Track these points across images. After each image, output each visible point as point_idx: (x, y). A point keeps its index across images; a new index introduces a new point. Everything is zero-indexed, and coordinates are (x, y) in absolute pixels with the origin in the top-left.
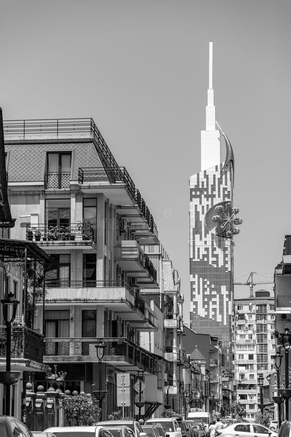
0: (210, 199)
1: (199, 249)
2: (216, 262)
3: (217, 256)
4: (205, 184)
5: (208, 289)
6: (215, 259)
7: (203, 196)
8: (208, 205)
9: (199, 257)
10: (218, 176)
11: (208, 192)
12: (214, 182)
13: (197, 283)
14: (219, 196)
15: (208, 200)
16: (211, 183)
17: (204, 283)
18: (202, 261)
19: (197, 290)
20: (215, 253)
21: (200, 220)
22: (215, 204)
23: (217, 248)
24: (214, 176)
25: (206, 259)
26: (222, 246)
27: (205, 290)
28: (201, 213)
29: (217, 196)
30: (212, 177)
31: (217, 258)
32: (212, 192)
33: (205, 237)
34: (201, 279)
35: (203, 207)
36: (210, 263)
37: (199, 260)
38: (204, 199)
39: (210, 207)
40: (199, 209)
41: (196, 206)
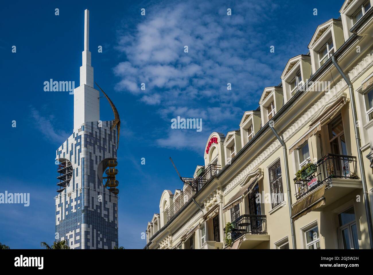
0: (102, 151)
1: (93, 198)
2: (108, 216)
3: (108, 210)
4: (98, 134)
5: (101, 242)
6: (106, 213)
7: (96, 146)
8: (100, 157)
9: (93, 208)
10: (108, 132)
11: (100, 144)
12: (106, 136)
13: (91, 233)
14: (109, 152)
15: (100, 152)
16: (103, 136)
17: (98, 235)
18: (96, 211)
19: (91, 241)
20: (107, 206)
21: (94, 169)
22: (106, 157)
23: (108, 203)
24: (106, 130)
25: (99, 211)
26: (112, 202)
27: (98, 243)
28: (94, 162)
29: (108, 150)
30: (104, 130)
31: (108, 213)
32: (104, 145)
33: (99, 188)
34: (95, 230)
35: (96, 157)
36: (103, 216)
37: (93, 210)
38: (97, 150)
39: (102, 159)
40: (93, 158)
41: (91, 153)
